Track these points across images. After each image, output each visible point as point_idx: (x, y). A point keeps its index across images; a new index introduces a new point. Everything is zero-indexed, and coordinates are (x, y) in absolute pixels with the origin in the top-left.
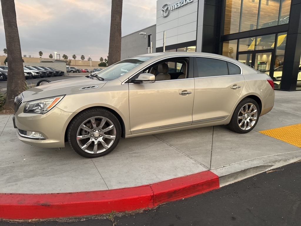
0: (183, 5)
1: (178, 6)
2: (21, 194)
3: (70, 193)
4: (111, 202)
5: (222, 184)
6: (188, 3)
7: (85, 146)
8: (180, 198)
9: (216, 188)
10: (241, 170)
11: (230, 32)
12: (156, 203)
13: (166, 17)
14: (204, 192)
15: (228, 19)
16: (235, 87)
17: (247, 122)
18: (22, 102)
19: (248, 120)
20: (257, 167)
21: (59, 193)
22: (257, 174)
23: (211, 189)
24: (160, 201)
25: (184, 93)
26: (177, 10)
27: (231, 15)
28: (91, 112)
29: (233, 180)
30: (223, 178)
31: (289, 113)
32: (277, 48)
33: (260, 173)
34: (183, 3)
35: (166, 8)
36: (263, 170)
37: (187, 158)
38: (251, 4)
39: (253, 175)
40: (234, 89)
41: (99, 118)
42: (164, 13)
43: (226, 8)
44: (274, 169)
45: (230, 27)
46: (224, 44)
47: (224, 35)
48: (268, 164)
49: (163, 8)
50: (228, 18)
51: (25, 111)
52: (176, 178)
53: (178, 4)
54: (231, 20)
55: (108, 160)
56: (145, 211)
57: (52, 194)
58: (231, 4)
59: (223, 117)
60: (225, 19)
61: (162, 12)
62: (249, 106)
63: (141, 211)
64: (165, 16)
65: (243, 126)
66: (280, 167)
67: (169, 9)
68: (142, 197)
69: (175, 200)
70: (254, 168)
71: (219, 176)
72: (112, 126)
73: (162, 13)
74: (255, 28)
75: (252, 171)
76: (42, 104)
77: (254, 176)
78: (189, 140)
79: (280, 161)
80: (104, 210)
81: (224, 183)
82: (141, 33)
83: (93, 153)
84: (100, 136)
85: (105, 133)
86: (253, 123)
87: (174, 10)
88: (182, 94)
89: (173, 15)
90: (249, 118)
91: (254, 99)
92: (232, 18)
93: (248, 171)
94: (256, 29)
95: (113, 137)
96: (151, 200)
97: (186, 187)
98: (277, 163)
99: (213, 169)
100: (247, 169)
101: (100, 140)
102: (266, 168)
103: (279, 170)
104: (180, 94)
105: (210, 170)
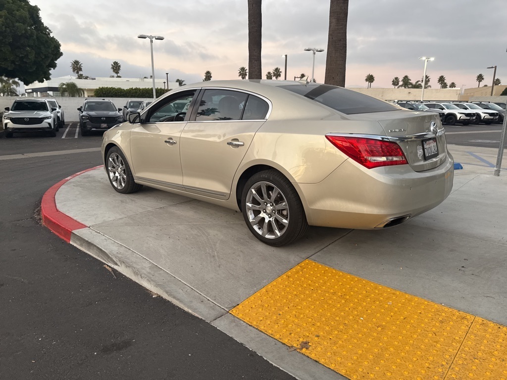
8: (52, 230)
9: (67, 241)
10: (87, 240)
14: (61, 237)
30: (74, 235)
39: (95, 256)
44: (117, 271)
48: (112, 257)
66: (124, 275)
70: (98, 248)
71: (73, 232)
81: (73, 241)
93: (92, 247)
99: (92, 228)
100: (92, 244)
102: (109, 260)
103: (113, 274)
104: (166, 142)
105: (89, 227)
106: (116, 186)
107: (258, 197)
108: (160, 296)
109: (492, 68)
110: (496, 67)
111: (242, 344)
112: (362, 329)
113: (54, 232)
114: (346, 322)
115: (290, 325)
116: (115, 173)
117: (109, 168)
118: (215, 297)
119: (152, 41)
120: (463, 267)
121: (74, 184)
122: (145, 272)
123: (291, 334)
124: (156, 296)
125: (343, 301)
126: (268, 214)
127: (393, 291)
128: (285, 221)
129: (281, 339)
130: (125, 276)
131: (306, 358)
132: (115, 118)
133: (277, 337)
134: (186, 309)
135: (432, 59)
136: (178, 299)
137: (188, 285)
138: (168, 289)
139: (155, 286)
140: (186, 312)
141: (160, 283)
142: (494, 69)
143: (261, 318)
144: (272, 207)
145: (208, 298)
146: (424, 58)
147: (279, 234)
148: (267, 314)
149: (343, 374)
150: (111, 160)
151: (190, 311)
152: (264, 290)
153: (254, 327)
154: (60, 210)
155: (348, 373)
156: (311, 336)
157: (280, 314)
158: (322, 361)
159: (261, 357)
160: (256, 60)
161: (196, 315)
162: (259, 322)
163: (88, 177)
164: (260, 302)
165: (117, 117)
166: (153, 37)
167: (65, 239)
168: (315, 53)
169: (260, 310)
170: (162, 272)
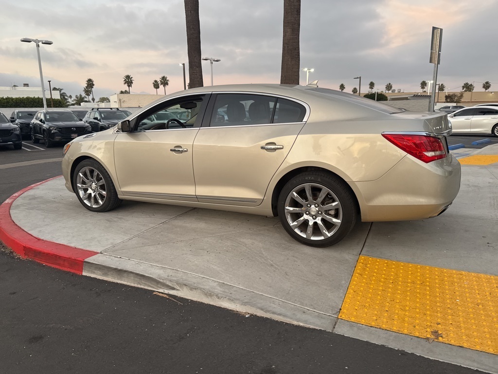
5: (86, 271)
8: (42, 263)
9: (78, 273)
10: (115, 267)
14: (65, 269)
20: (142, 276)
22: (139, 286)
24: (28, 256)
25: (177, 150)
29: (100, 275)
30: (89, 264)
33: (146, 288)
36: (153, 288)
39: (132, 285)
44: (177, 297)
48: (165, 281)
66: (188, 300)
68: (20, 244)
69: (39, 261)
70: (137, 274)
71: (85, 260)
75: (132, 278)
79: (195, 289)
81: (89, 271)
93: (125, 275)
96: (24, 250)
97: (49, 253)
98: (185, 288)
100: (126, 271)
102: (159, 286)
103: (176, 301)
104: (171, 150)
105: (101, 253)
106: (89, 205)
107: (300, 200)
108: (252, 315)
109: (358, 78)
110: (360, 77)
111: (383, 345)
112: (467, 309)
113: (49, 265)
114: (449, 306)
115: (406, 319)
116: (86, 190)
117: (79, 185)
118: (312, 305)
119: (38, 46)
120: (488, 243)
121: (27, 208)
122: (219, 292)
123: (415, 327)
124: (249, 315)
125: (428, 288)
126: (312, 216)
127: (458, 272)
128: (334, 220)
129: (411, 333)
130: (192, 301)
131: (449, 346)
132: (10, 130)
133: (406, 331)
134: (295, 323)
135: (312, 70)
136: (280, 314)
137: (275, 298)
138: (259, 305)
139: (242, 305)
140: (296, 326)
141: (246, 301)
142: (359, 79)
143: (375, 318)
144: (317, 209)
145: (307, 308)
146: (306, 69)
147: (329, 235)
148: (376, 312)
149: (493, 353)
150: (81, 175)
151: (301, 324)
152: (350, 291)
153: (376, 328)
154: (42, 238)
155: (495, 351)
156: (432, 325)
157: (387, 311)
158: (465, 345)
159: (412, 354)
160: (198, 67)
161: (312, 327)
162: (376, 322)
163: (34, 198)
164: (358, 303)
165: (12, 130)
166: (39, 41)
167: (72, 271)
168: (212, 63)
169: (366, 310)
170: (235, 289)
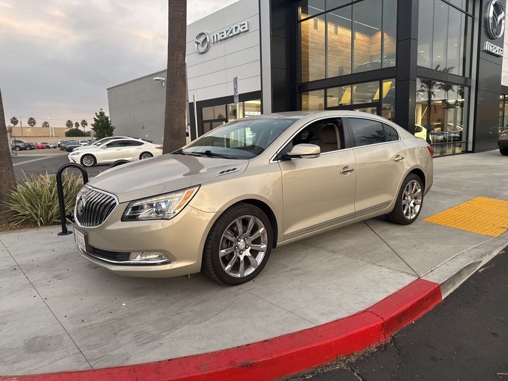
0: (232, 34)
1: (223, 36)
2: (188, 357)
3: (265, 341)
4: (336, 342)
5: (443, 294)
6: (240, 33)
7: (229, 266)
10: (456, 272)
11: (309, 79)
12: (387, 333)
13: (203, 53)
14: (431, 308)
15: (306, 59)
16: (397, 159)
17: (411, 207)
18: (117, 204)
19: (412, 205)
20: (469, 265)
21: (248, 343)
22: (470, 275)
23: (435, 304)
24: (391, 330)
25: (346, 170)
26: (223, 43)
27: (308, 52)
28: (237, 209)
29: (452, 288)
31: (436, 192)
32: (383, 101)
33: (473, 273)
34: (231, 32)
35: (202, 39)
36: (474, 270)
37: (376, 267)
38: (333, 37)
39: (467, 278)
40: (397, 161)
41: (245, 218)
42: (200, 46)
43: (302, 42)
44: (484, 265)
45: (308, 70)
46: (303, 96)
47: (303, 82)
48: (476, 260)
49: (196, 38)
50: (304, 57)
51: (124, 219)
52: (391, 295)
53: (223, 33)
54: (310, 60)
55: (266, 284)
56: (378, 348)
57: (238, 347)
58: (308, 36)
59: (388, 203)
60: (302, 58)
61: (196, 45)
62: (413, 185)
63: (373, 348)
64: (201, 51)
65: (407, 214)
67: (208, 40)
68: (372, 327)
69: (405, 325)
70: (467, 267)
71: (440, 284)
72: (263, 229)
73: (196, 47)
74: (348, 72)
75: (466, 272)
76: (164, 203)
77: (469, 279)
78: (350, 242)
79: (485, 254)
80: (327, 357)
81: (445, 292)
82: (156, 78)
83: (239, 276)
84: (246, 248)
85: (253, 242)
86: (418, 208)
87: (217, 42)
88: (344, 173)
89: (215, 50)
90: (413, 201)
91: (417, 174)
92: (310, 57)
94: (350, 73)
95: (264, 246)
96: (382, 329)
97: (413, 305)
98: (483, 257)
99: (422, 275)
100: (462, 270)
101: (247, 253)
102: (476, 266)
103: (489, 267)
105: (420, 277)
107: (407, 194)
113: (417, 318)
126: (409, 204)
128: (419, 201)
139: (498, 248)
144: (411, 198)
147: (417, 212)
